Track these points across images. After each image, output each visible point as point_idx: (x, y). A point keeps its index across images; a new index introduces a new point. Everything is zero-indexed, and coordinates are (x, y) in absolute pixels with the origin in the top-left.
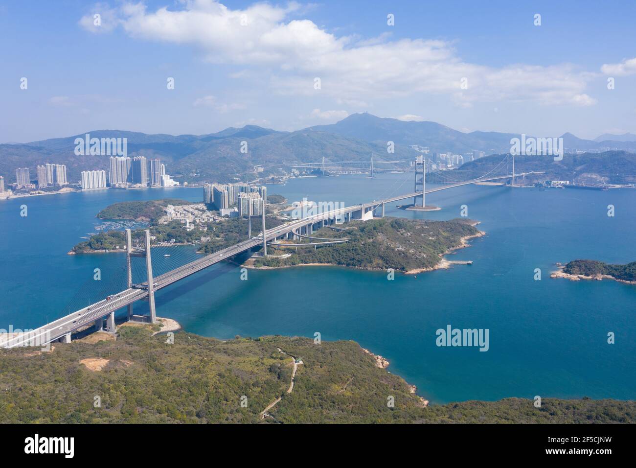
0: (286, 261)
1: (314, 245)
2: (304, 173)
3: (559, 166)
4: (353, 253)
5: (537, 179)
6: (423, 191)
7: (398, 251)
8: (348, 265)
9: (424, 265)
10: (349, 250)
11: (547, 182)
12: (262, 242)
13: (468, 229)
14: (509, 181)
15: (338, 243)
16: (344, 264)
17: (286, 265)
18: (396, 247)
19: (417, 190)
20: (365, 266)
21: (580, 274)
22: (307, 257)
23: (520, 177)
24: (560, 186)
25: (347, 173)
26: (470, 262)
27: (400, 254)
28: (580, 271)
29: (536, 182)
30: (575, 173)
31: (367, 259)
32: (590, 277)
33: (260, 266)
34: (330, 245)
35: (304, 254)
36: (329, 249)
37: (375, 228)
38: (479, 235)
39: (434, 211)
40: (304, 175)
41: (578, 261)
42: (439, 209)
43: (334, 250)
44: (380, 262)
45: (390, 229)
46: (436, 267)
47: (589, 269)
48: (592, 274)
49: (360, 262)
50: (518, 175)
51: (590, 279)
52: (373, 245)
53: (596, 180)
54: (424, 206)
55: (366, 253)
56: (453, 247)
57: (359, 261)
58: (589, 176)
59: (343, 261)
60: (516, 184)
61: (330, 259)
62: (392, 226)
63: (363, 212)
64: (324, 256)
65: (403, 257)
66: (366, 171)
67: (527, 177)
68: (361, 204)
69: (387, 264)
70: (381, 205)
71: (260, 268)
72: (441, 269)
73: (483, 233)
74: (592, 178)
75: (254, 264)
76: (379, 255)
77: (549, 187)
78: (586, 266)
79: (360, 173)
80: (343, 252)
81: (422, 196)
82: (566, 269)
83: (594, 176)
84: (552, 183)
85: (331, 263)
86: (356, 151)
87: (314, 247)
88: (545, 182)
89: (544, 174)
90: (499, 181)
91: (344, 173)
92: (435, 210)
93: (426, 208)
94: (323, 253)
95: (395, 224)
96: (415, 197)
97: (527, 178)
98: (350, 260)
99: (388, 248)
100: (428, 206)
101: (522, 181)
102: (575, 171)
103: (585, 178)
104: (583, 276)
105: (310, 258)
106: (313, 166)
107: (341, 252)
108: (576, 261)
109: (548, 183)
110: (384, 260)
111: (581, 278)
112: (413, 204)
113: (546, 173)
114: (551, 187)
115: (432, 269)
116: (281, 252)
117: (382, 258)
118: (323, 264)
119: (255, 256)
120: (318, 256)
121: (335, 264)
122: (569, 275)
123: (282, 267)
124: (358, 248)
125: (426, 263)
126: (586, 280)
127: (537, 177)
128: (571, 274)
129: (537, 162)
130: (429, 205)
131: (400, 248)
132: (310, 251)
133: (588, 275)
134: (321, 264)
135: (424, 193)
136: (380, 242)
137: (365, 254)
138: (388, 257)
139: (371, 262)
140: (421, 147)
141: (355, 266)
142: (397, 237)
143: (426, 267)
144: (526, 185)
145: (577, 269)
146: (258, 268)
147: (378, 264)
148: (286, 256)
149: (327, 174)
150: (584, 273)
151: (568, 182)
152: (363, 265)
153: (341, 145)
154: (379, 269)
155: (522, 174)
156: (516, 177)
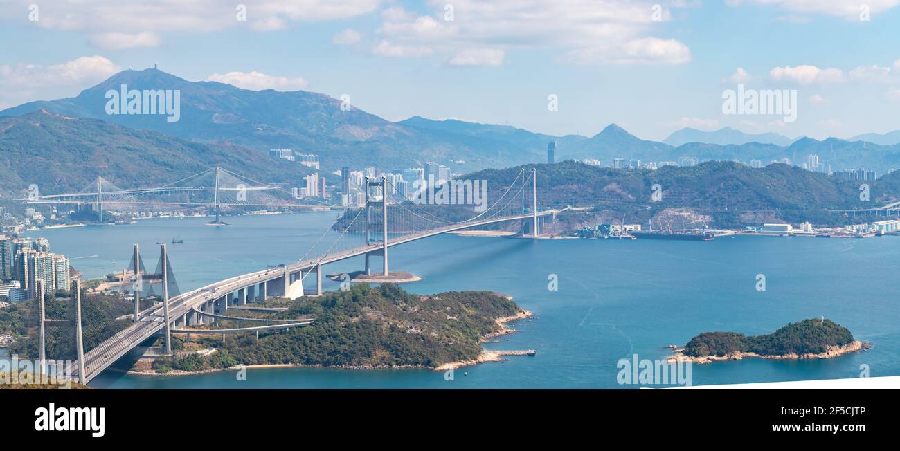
0: (211, 361)
1: (256, 330)
2: (53, 217)
3: (618, 195)
4: (332, 342)
5: (580, 222)
6: (384, 241)
7: (412, 334)
8: (326, 364)
9: (462, 356)
10: (322, 338)
11: (600, 227)
12: (163, 324)
13: (503, 306)
14: (527, 225)
15: (297, 327)
16: (317, 362)
17: (213, 367)
18: (407, 328)
19: (371, 240)
20: (359, 363)
21: (711, 355)
22: (247, 354)
23: (548, 218)
24: (625, 235)
25: (150, 216)
26: (533, 352)
27: (417, 339)
28: (709, 349)
29: (578, 227)
30: (649, 208)
31: (361, 350)
32: (725, 358)
33: (167, 371)
34: (283, 331)
35: (237, 348)
36: (282, 337)
37: (355, 299)
38: (521, 315)
39: (410, 282)
40: (55, 222)
41: (705, 335)
42: (417, 279)
43: (293, 338)
44: (385, 354)
45: (381, 299)
46: (481, 359)
47: (722, 346)
48: (727, 352)
49: (349, 356)
50: (542, 213)
51: (725, 360)
52: (363, 327)
53: (690, 221)
54: (386, 274)
55: (356, 340)
56: (489, 332)
57: (346, 355)
58: (677, 214)
59: (315, 357)
60: (541, 232)
61: (290, 356)
62: (384, 294)
63: (287, 281)
64: (276, 350)
65: (424, 344)
66: (197, 212)
67: (559, 217)
68: (282, 266)
69: (398, 356)
70: (316, 269)
71: (168, 374)
72: (488, 362)
73: (528, 313)
74: (682, 217)
75: (153, 368)
76: (381, 342)
77: (606, 237)
78: (717, 342)
79: (182, 215)
80: (311, 341)
81: (381, 252)
82: (688, 350)
83: (685, 214)
84: (611, 230)
85: (293, 363)
86: (164, 164)
87: (255, 335)
88: (597, 227)
89: (593, 210)
90: (504, 226)
91: (145, 217)
92: (411, 280)
93: (391, 276)
94: (272, 345)
95: (388, 292)
96: (368, 254)
97: (561, 220)
98: (329, 354)
99: (393, 329)
100: (394, 274)
101: (551, 226)
102: (650, 204)
103: (669, 218)
104: (714, 357)
105: (252, 354)
106: (73, 199)
107: (308, 341)
108: (701, 336)
109: (604, 229)
110: (393, 350)
111: (713, 360)
112: (364, 270)
113: (596, 210)
114: (610, 238)
115: (474, 362)
116: (196, 345)
117: (387, 347)
118: (277, 365)
119: (150, 354)
120: (266, 350)
121: (300, 365)
122: (693, 358)
123: (207, 371)
124: (337, 332)
125: (463, 352)
126: (721, 361)
127: (580, 218)
128: (696, 356)
129: (575, 187)
130: (397, 271)
131: (413, 330)
132: (249, 343)
133: (722, 355)
134: (273, 365)
135: (386, 245)
136: (376, 322)
137: (355, 343)
138: (398, 345)
139: (369, 355)
140: (300, 154)
141: (340, 364)
142: (398, 313)
143: (465, 359)
144: (561, 234)
145: (704, 347)
146: (163, 374)
147: (383, 358)
148: (209, 352)
149: (108, 218)
150: (715, 352)
151: (639, 227)
152: (355, 361)
153: (126, 149)
154: (387, 367)
155: (550, 212)
156: (540, 218)
